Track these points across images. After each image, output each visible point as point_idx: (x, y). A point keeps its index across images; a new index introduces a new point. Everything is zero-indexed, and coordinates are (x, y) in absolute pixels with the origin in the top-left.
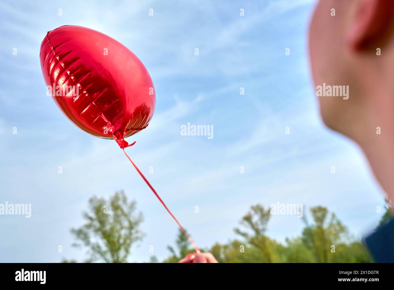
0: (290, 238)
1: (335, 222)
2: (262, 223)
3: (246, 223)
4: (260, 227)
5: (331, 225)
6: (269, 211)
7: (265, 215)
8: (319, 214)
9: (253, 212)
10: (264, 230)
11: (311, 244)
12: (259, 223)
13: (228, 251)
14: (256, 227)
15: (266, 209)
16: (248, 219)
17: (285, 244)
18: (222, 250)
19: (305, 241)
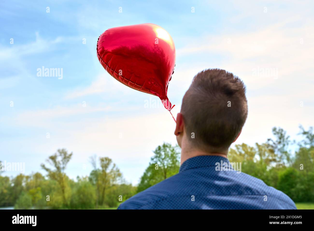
0: (81, 177)
1: (115, 169)
2: (63, 163)
3: (51, 161)
4: (62, 166)
5: (112, 171)
6: (71, 155)
7: (67, 157)
8: (105, 162)
9: (58, 154)
10: (64, 168)
11: (95, 182)
12: (61, 162)
13: (29, 181)
14: (58, 165)
15: (69, 153)
16: (53, 158)
17: (76, 181)
18: (25, 179)
19: (91, 180)
